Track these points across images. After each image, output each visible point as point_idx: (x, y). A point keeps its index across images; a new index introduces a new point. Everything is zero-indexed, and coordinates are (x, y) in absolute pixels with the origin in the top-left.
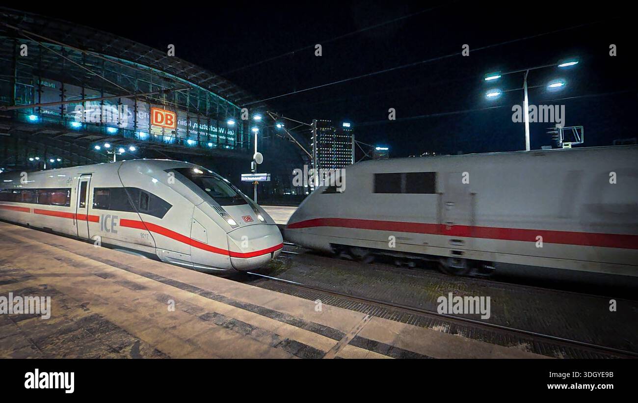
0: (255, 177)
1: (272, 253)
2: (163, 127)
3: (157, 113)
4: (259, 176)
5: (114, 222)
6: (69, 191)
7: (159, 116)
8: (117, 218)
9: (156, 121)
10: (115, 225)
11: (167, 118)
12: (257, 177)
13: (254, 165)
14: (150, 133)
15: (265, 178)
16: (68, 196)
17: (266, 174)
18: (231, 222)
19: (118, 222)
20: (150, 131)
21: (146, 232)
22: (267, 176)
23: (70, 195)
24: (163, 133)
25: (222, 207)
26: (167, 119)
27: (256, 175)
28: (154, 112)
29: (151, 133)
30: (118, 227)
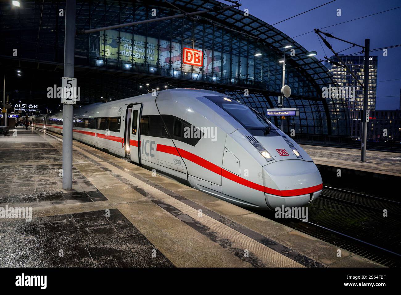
0: (281, 111)
1: (312, 195)
2: (192, 65)
3: (187, 52)
4: (286, 111)
5: (152, 147)
6: (119, 119)
7: (189, 55)
8: (154, 143)
9: (187, 60)
10: (153, 150)
11: (195, 56)
12: (284, 111)
13: (281, 98)
14: (181, 71)
15: (294, 113)
16: (119, 124)
17: (295, 109)
18: (265, 154)
19: (155, 146)
20: (181, 69)
21: (179, 158)
22: (296, 111)
23: (120, 123)
24: (192, 71)
25: (255, 137)
26: (196, 58)
27: (283, 109)
28: (185, 51)
29: (183, 71)
30: (155, 152)
